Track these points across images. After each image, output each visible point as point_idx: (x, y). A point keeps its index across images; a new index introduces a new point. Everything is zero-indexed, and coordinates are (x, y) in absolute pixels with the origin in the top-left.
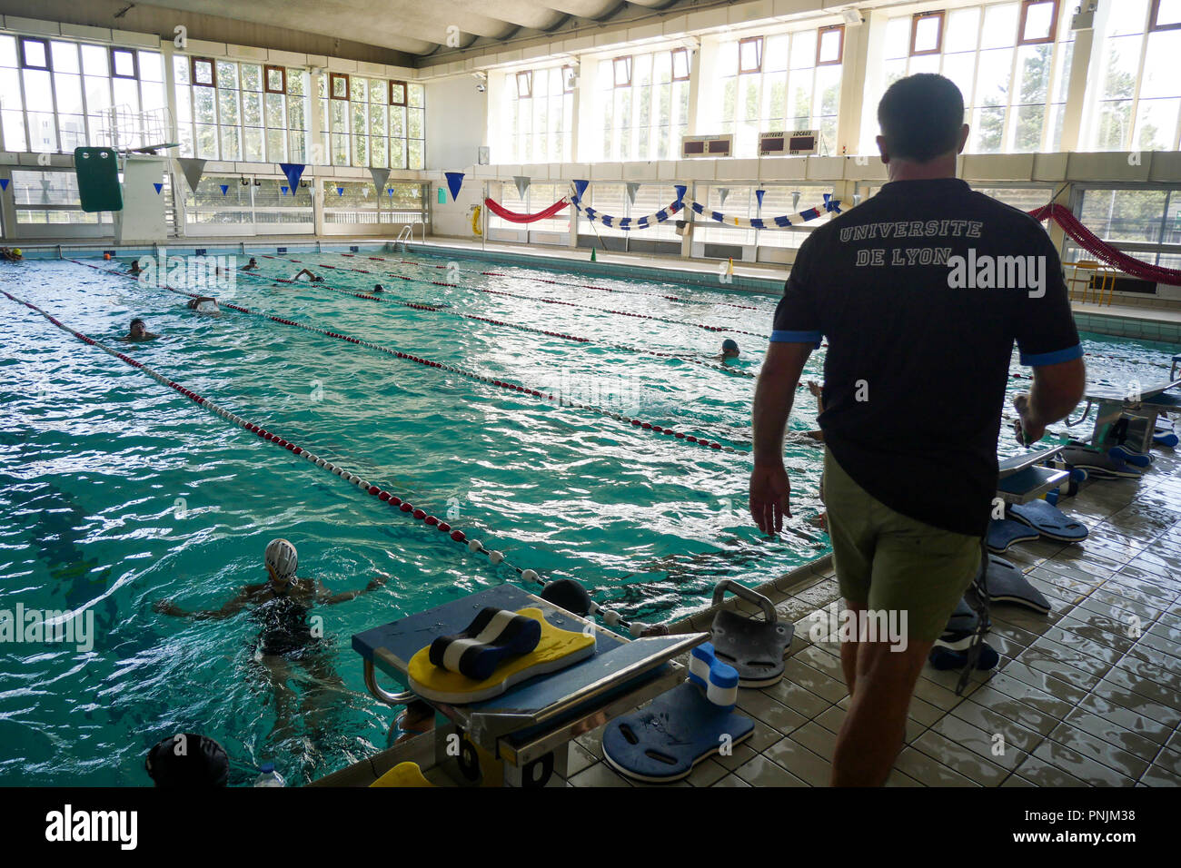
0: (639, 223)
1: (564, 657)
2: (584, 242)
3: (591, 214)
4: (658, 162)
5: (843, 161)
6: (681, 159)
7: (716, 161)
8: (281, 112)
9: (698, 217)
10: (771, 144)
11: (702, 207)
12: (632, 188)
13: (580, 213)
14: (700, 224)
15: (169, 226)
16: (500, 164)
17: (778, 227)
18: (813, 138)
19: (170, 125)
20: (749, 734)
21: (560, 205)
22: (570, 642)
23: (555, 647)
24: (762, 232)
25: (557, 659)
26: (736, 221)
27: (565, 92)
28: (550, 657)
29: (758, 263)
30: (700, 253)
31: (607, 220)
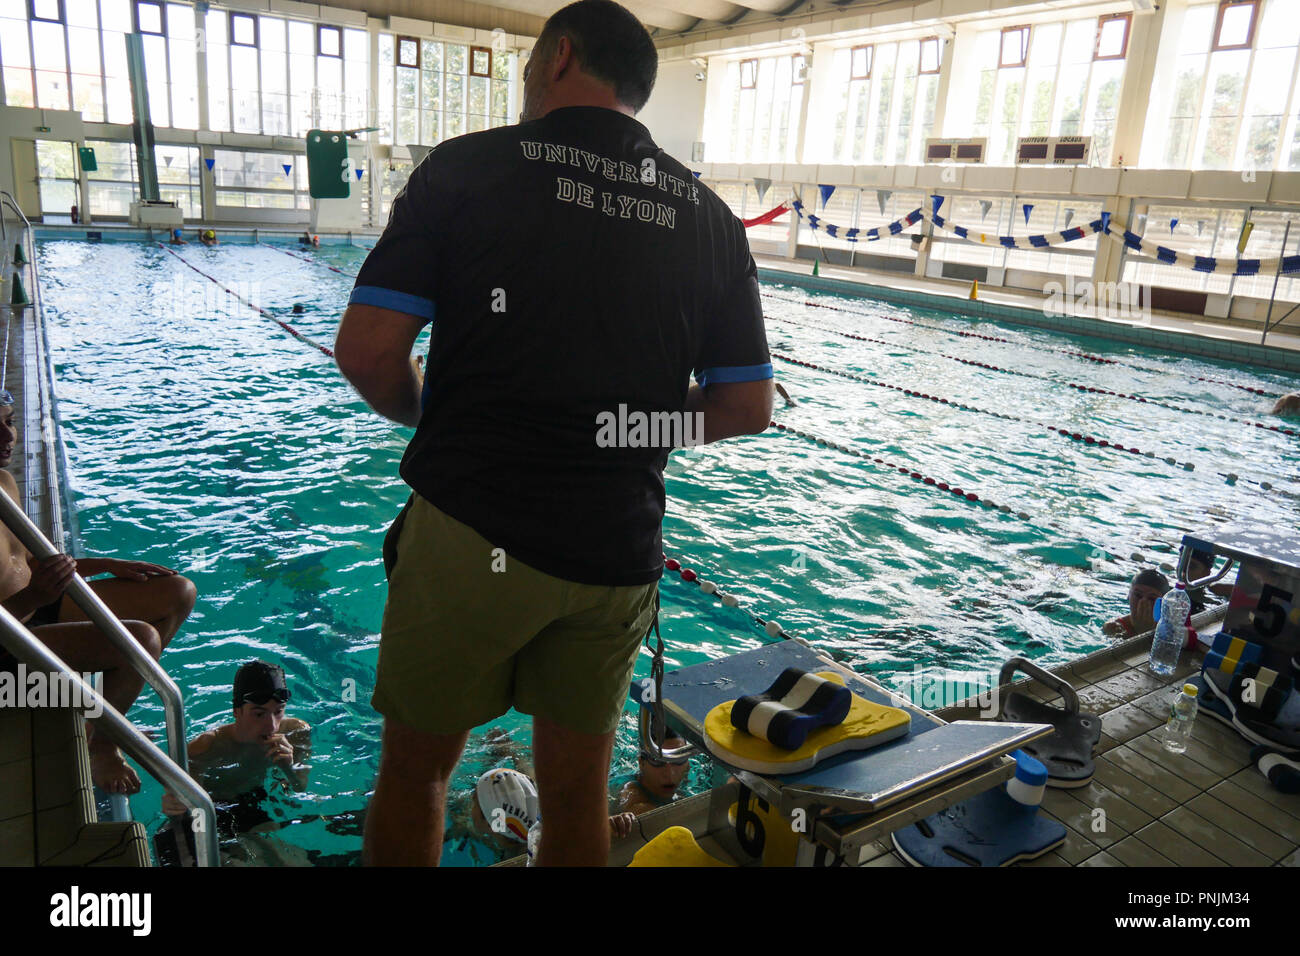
0: (869, 234)
1: (878, 733)
2: (803, 253)
3: (814, 222)
4: (895, 167)
5: (1118, 173)
6: (923, 164)
7: (965, 169)
8: (484, 97)
9: (938, 231)
10: (1032, 150)
11: (943, 220)
12: (883, 196)
13: (802, 220)
14: (939, 239)
15: (364, 215)
16: (715, 162)
17: (1032, 247)
18: (1083, 146)
19: (372, 107)
20: (1060, 843)
21: (780, 210)
22: (882, 717)
23: (866, 720)
24: (1012, 252)
25: (870, 735)
26: (983, 237)
27: (793, 84)
28: (862, 732)
29: (1005, 287)
30: (937, 273)
31: (832, 230)
